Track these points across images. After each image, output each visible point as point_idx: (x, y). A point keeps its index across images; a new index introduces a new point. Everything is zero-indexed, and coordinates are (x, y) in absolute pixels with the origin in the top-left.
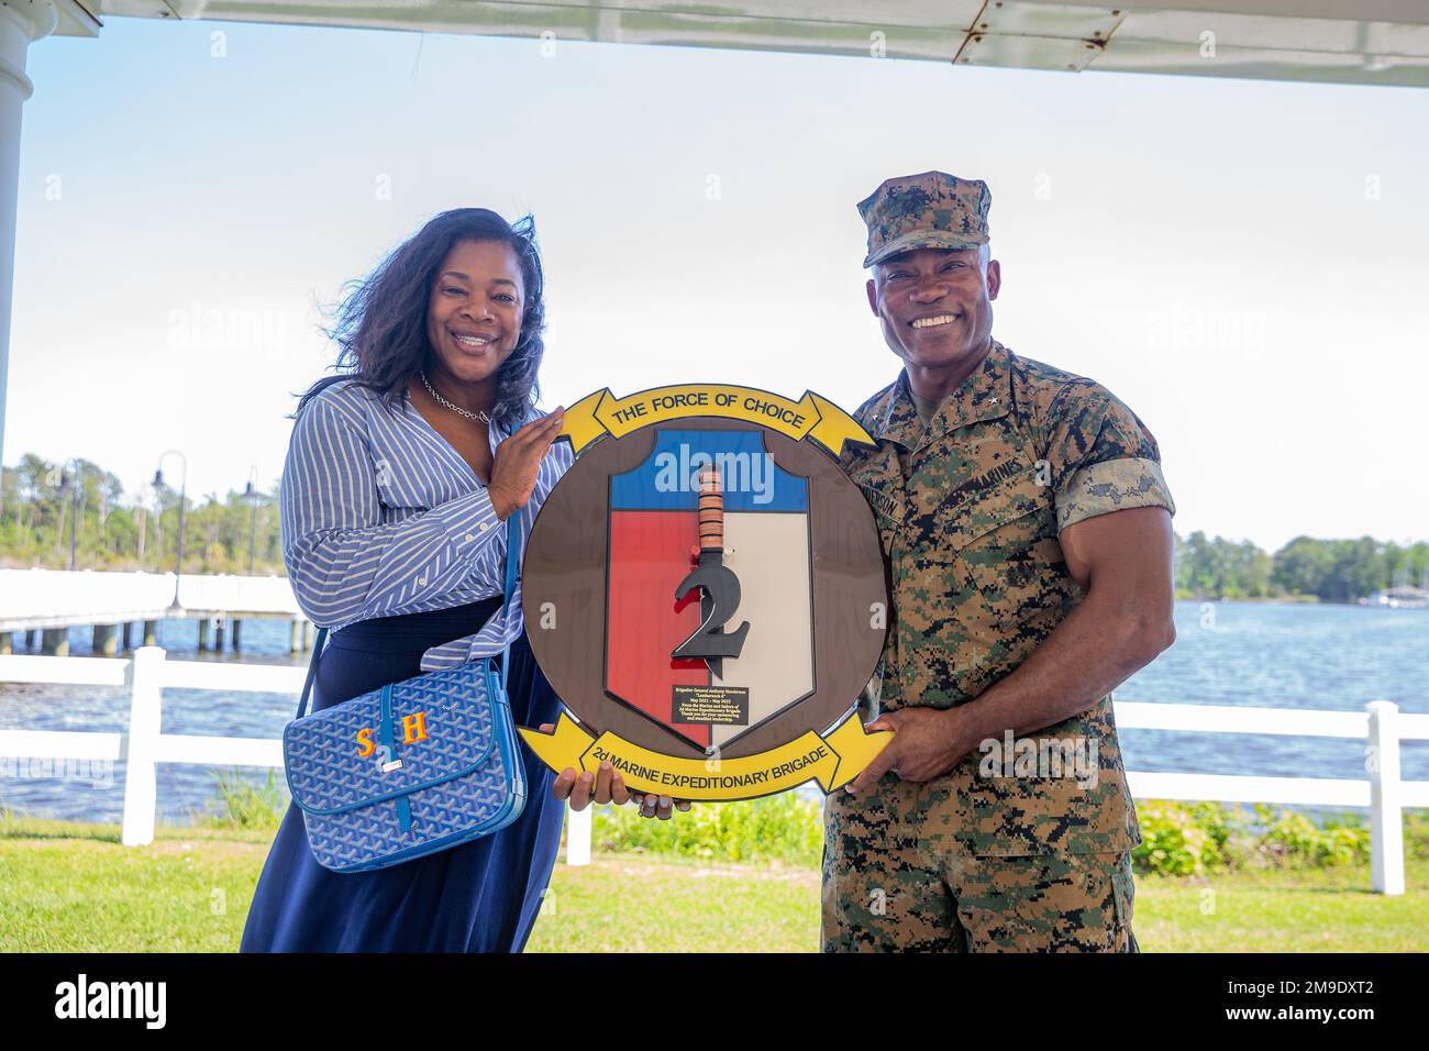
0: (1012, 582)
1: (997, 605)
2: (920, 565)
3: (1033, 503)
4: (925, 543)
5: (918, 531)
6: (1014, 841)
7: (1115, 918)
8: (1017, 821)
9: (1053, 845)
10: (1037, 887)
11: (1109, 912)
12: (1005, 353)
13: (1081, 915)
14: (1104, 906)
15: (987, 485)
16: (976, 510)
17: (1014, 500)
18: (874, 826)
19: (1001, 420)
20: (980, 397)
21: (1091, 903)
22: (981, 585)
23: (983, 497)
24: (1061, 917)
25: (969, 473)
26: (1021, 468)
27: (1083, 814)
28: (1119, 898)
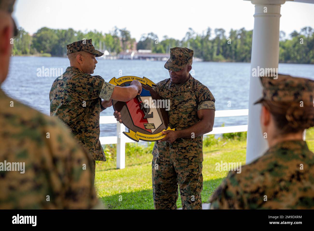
0: (188, 118)
1: (185, 121)
2: (174, 113)
3: (193, 105)
4: (175, 110)
5: (174, 107)
6: (186, 160)
7: (199, 170)
8: (186, 157)
9: (192, 161)
10: (187, 166)
11: (198, 169)
12: (192, 78)
13: (194, 170)
14: (197, 168)
15: (186, 101)
16: (184, 105)
17: (190, 104)
18: (161, 157)
19: (191, 91)
20: (187, 87)
21: (195, 168)
22: (183, 117)
23: (186, 103)
24: (191, 170)
25: (184, 99)
26: (192, 99)
27: (196, 156)
28: (200, 167)
